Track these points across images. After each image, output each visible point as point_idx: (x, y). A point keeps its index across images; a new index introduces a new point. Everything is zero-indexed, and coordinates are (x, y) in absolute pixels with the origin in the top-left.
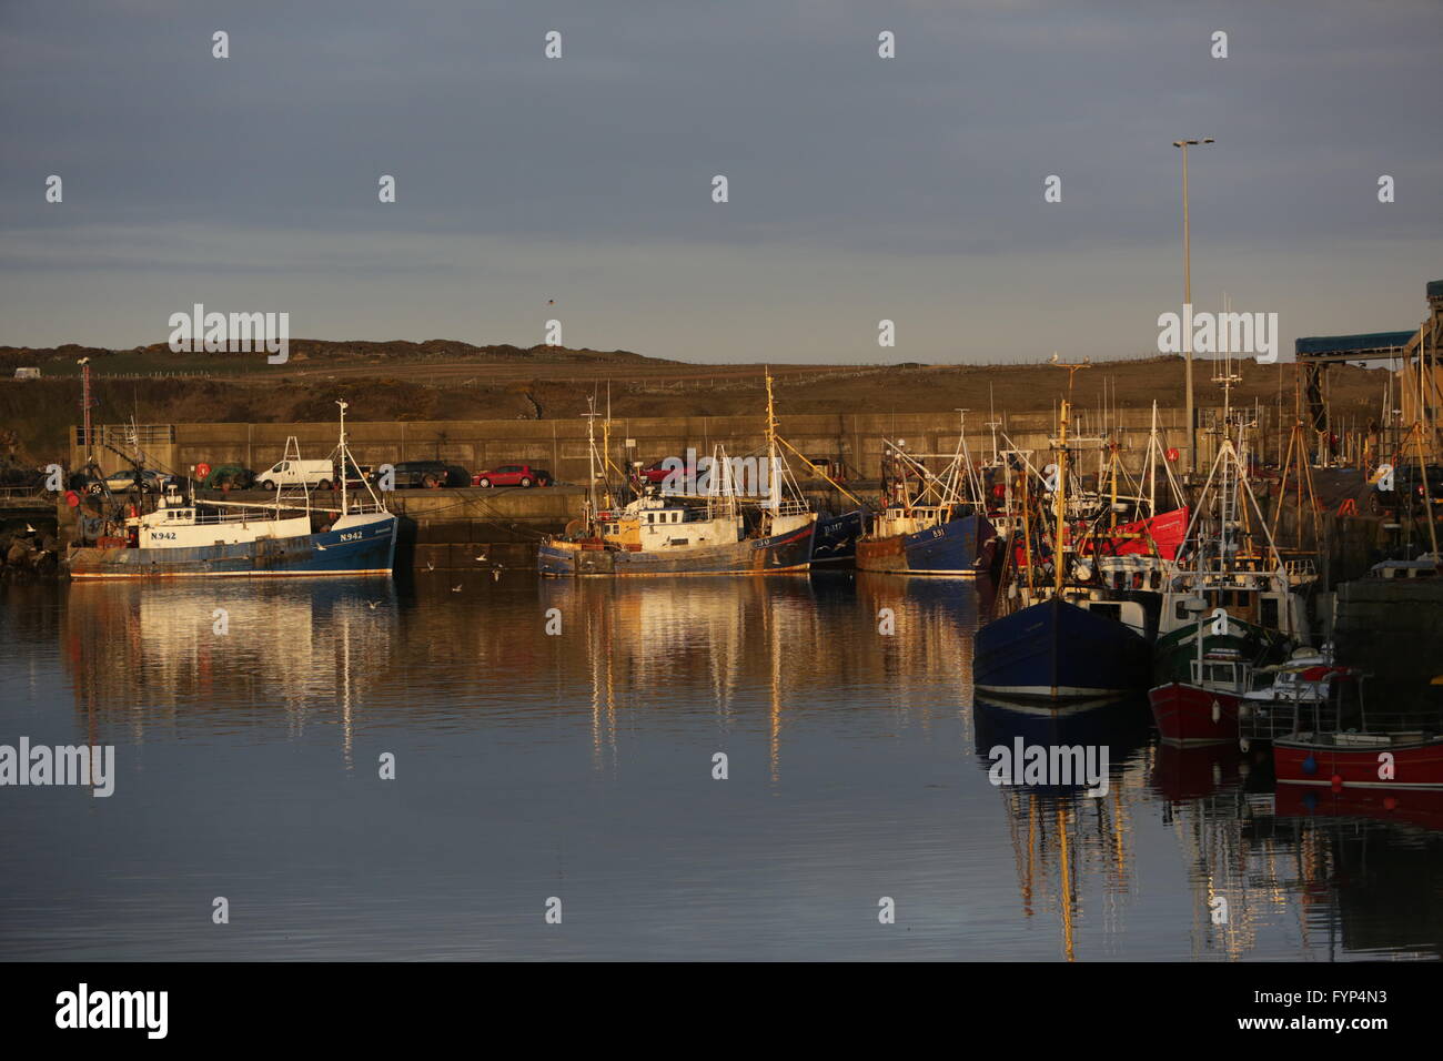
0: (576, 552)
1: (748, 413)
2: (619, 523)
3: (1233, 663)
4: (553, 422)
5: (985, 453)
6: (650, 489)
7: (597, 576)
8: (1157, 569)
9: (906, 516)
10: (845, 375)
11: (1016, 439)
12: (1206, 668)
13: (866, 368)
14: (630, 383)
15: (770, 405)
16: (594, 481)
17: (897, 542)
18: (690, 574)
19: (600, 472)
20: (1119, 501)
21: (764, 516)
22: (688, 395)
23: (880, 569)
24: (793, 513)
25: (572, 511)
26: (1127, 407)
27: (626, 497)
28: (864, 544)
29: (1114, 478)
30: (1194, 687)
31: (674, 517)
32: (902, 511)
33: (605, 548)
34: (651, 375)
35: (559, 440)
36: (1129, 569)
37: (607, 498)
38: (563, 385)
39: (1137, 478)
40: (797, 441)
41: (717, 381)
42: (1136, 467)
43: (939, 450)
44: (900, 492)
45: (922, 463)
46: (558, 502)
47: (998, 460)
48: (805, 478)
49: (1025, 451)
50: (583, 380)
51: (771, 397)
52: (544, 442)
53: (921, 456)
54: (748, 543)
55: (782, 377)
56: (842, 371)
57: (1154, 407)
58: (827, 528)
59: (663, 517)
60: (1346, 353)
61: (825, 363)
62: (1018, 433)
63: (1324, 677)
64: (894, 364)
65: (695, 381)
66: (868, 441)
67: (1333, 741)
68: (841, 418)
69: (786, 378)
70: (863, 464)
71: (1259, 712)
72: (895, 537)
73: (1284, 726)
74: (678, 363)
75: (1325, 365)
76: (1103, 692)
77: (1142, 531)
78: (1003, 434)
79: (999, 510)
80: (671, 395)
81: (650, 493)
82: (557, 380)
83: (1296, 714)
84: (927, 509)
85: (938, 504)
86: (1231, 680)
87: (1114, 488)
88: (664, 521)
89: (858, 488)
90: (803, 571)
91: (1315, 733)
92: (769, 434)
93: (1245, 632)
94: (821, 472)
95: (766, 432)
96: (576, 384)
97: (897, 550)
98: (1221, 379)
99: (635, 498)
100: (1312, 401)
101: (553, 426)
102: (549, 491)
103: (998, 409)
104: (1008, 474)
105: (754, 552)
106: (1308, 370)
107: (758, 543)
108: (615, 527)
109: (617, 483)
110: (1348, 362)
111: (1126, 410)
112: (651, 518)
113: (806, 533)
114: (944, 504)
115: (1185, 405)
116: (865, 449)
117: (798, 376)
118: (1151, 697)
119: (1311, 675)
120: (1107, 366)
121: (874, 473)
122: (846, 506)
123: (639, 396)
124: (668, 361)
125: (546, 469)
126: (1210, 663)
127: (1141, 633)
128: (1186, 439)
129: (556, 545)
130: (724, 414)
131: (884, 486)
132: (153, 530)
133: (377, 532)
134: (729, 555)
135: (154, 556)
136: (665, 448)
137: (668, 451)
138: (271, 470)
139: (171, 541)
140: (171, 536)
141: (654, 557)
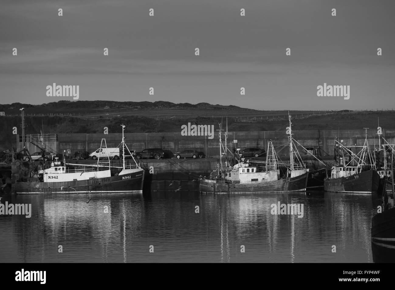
0: (214, 183)
1: (281, 130)
2: (231, 172)
5: (375, 145)
6: (243, 159)
7: (223, 193)
9: (344, 170)
10: (319, 115)
14: (235, 118)
15: (290, 126)
16: (221, 156)
19: (224, 152)
21: (288, 170)
22: (258, 123)
23: (334, 191)
24: (299, 169)
25: (212, 168)
27: (234, 162)
28: (327, 181)
31: (253, 170)
32: (342, 168)
33: (226, 182)
34: (243, 115)
35: (208, 140)
40: (301, 140)
41: (269, 117)
43: (357, 144)
44: (342, 161)
45: (350, 149)
46: (207, 164)
47: (381, 148)
48: (304, 155)
49: (392, 144)
50: (217, 117)
51: (290, 123)
52: (203, 141)
53: (350, 146)
54: (282, 181)
55: (295, 115)
58: (313, 175)
59: (248, 170)
62: (389, 137)
66: (329, 141)
68: (319, 132)
70: (327, 149)
72: (339, 178)
78: (383, 138)
79: (382, 168)
80: (251, 123)
82: (207, 117)
84: (352, 167)
85: (356, 165)
89: (326, 159)
90: (303, 191)
92: (290, 138)
94: (310, 153)
96: (214, 118)
97: (340, 183)
99: (237, 163)
102: (203, 160)
104: (385, 154)
105: (284, 184)
107: (286, 180)
108: (229, 174)
109: (230, 157)
112: (243, 171)
113: (304, 177)
114: (359, 165)
116: (327, 144)
117: (301, 115)
122: (320, 166)
125: (202, 151)
129: (206, 181)
130: (272, 130)
132: (49, 175)
133: (137, 176)
134: (274, 185)
135: (50, 185)
136: (249, 144)
137: (250, 144)
138: (95, 152)
139: (56, 179)
140: (56, 177)
141: (245, 186)
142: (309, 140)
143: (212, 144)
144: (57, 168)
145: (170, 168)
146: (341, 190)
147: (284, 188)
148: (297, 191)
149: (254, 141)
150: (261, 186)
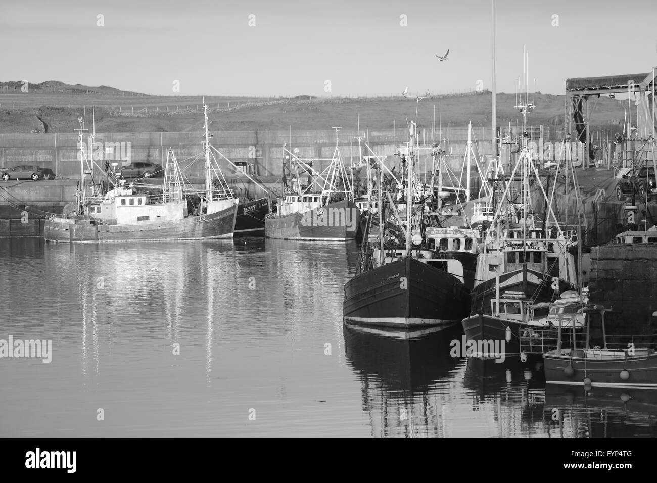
0: (70, 225)
1: (193, 130)
2: (101, 205)
3: (520, 301)
4: (55, 135)
5: (353, 157)
6: (123, 182)
7: (86, 242)
8: (469, 237)
9: (299, 201)
10: (259, 104)
11: (375, 148)
12: (502, 304)
13: (274, 99)
14: (110, 108)
15: (206, 124)
16: (83, 176)
17: (292, 219)
18: (151, 240)
19: (88, 169)
20: (443, 190)
21: (202, 200)
22: (151, 117)
23: (281, 237)
24: (222, 197)
25: (68, 196)
26: (452, 126)
27: (106, 187)
28: (271, 220)
29: (440, 174)
30: (493, 317)
31: (140, 202)
32: (296, 197)
33: (91, 223)
34: (125, 103)
35: (59, 148)
36: (450, 237)
37: (92, 188)
38: (63, 109)
39: (458, 174)
40: (225, 149)
41: (171, 107)
42: (458, 167)
43: (323, 156)
44: (295, 184)
45: (311, 165)
46: (58, 191)
47: (362, 163)
48: (230, 175)
49: (381, 155)
50: (78, 106)
51: (207, 118)
52: (50, 149)
53: (310, 160)
54: (191, 219)
55: (215, 105)
56: (257, 101)
57: (470, 125)
58: (245, 209)
59: (132, 201)
60: (601, 89)
61: (245, 96)
62: (377, 144)
63: (579, 311)
64: (294, 96)
65: (155, 107)
66: (274, 149)
67: (584, 355)
68: (256, 134)
69: (218, 106)
70: (271, 164)
71: (534, 334)
72: (291, 215)
73: (551, 344)
74: (144, 95)
75: (586, 97)
76: (438, 321)
77: (459, 211)
78: (366, 144)
79: (363, 196)
80: (139, 117)
81: (123, 184)
82: (58, 106)
83: (559, 335)
84: (313, 196)
85: (320, 193)
86: (519, 313)
87: (440, 182)
88: (133, 204)
89: (268, 182)
90: (228, 238)
91: (572, 349)
92: (205, 144)
93: (541, 280)
94: (241, 171)
95: (203, 142)
96: (73, 109)
97: (293, 224)
98: (521, 106)
99: (112, 188)
100: (576, 122)
101: (54, 138)
102: (51, 183)
103: (363, 127)
104: (370, 172)
105: (195, 225)
106: (574, 101)
107: (198, 219)
108: (98, 208)
109: (99, 177)
110: (601, 95)
111: (452, 128)
112: (123, 202)
113: (231, 213)
114: (324, 192)
115: (491, 125)
116: (271, 155)
117: (227, 104)
118: (463, 324)
119: (571, 309)
120: (439, 98)
121: (278, 172)
122: (258, 194)
123: (116, 117)
124: (137, 93)
125: (49, 168)
126: (504, 301)
127: (462, 280)
128: (491, 148)
129: (57, 220)
130: (175, 130)
131: (284, 180)
134: (178, 228)
136: (133, 154)
137: (135, 156)
141: (126, 228)
142: (240, 149)
143: (67, 154)
146: (294, 236)
147: (196, 233)
148: (217, 237)
149: (142, 150)
150: (154, 228)
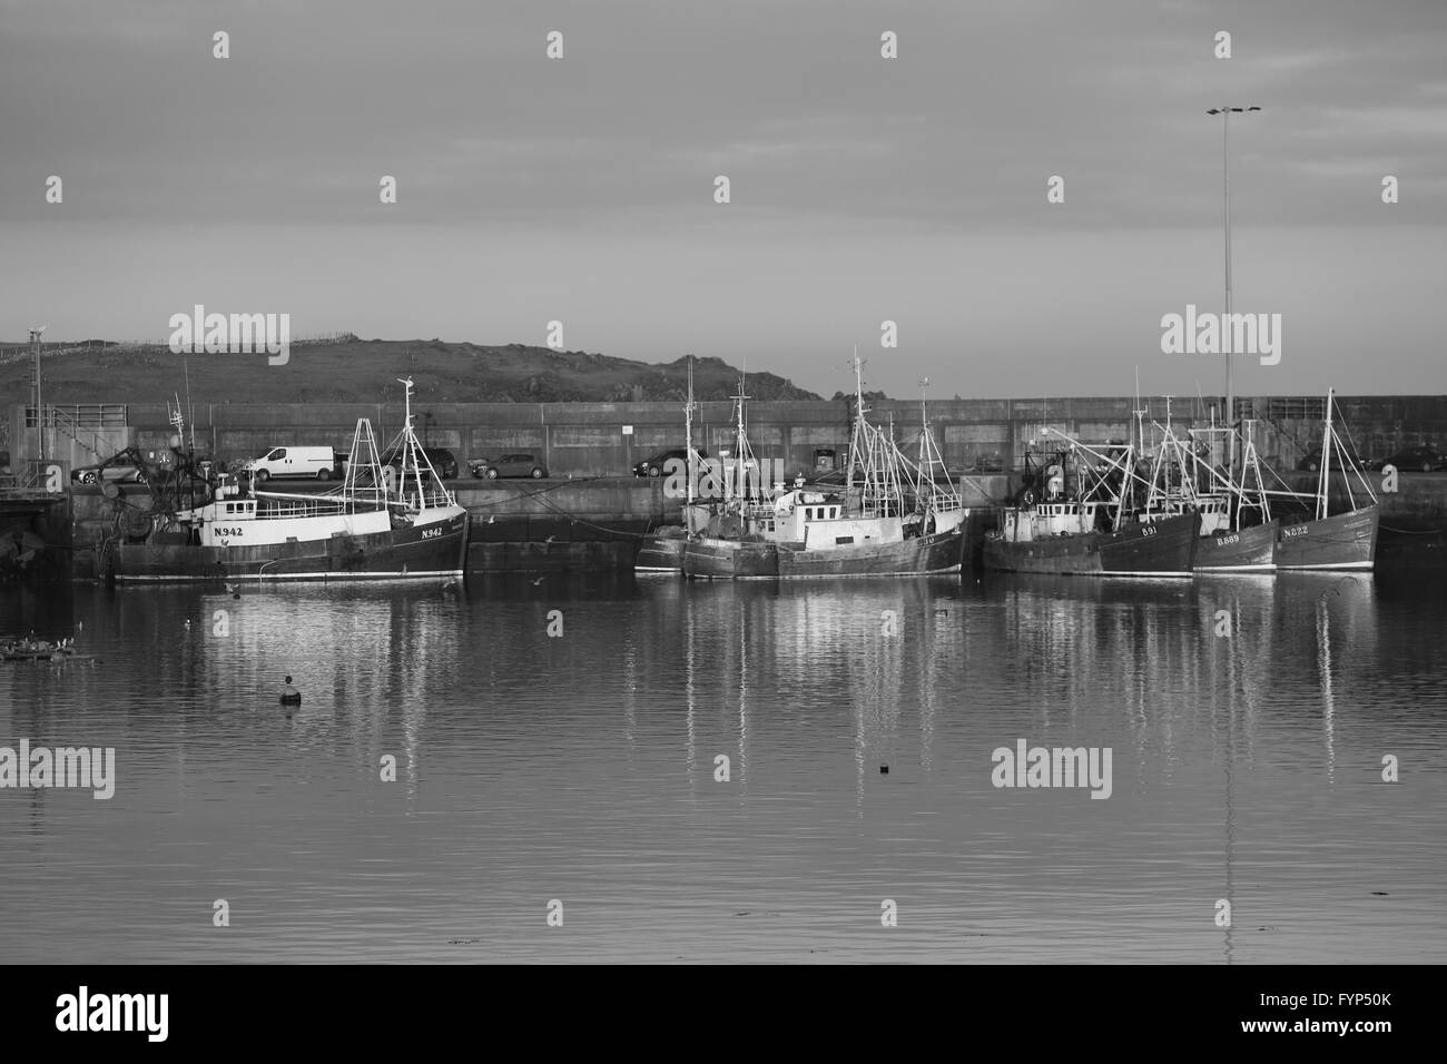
0: (735, 550)
2: (774, 519)
7: (758, 578)
18: (857, 576)
24: (949, 507)
31: (833, 514)
35: (552, 427)
52: (535, 428)
54: (914, 541)
59: (821, 513)
88: (823, 517)
90: (955, 572)
101: (541, 410)
105: (918, 551)
108: (770, 524)
112: (809, 513)
129: (710, 542)
132: (216, 525)
133: (454, 528)
134: (895, 556)
135: (220, 554)
136: (663, 437)
137: (666, 439)
138: (266, 458)
139: (237, 538)
140: (237, 532)
141: (819, 556)
142: (823, 429)
143: (563, 436)
144: (233, 505)
145: (519, 507)
146: (1088, 569)
147: (919, 564)
148: (945, 570)
149: (676, 431)
150: (862, 556)
